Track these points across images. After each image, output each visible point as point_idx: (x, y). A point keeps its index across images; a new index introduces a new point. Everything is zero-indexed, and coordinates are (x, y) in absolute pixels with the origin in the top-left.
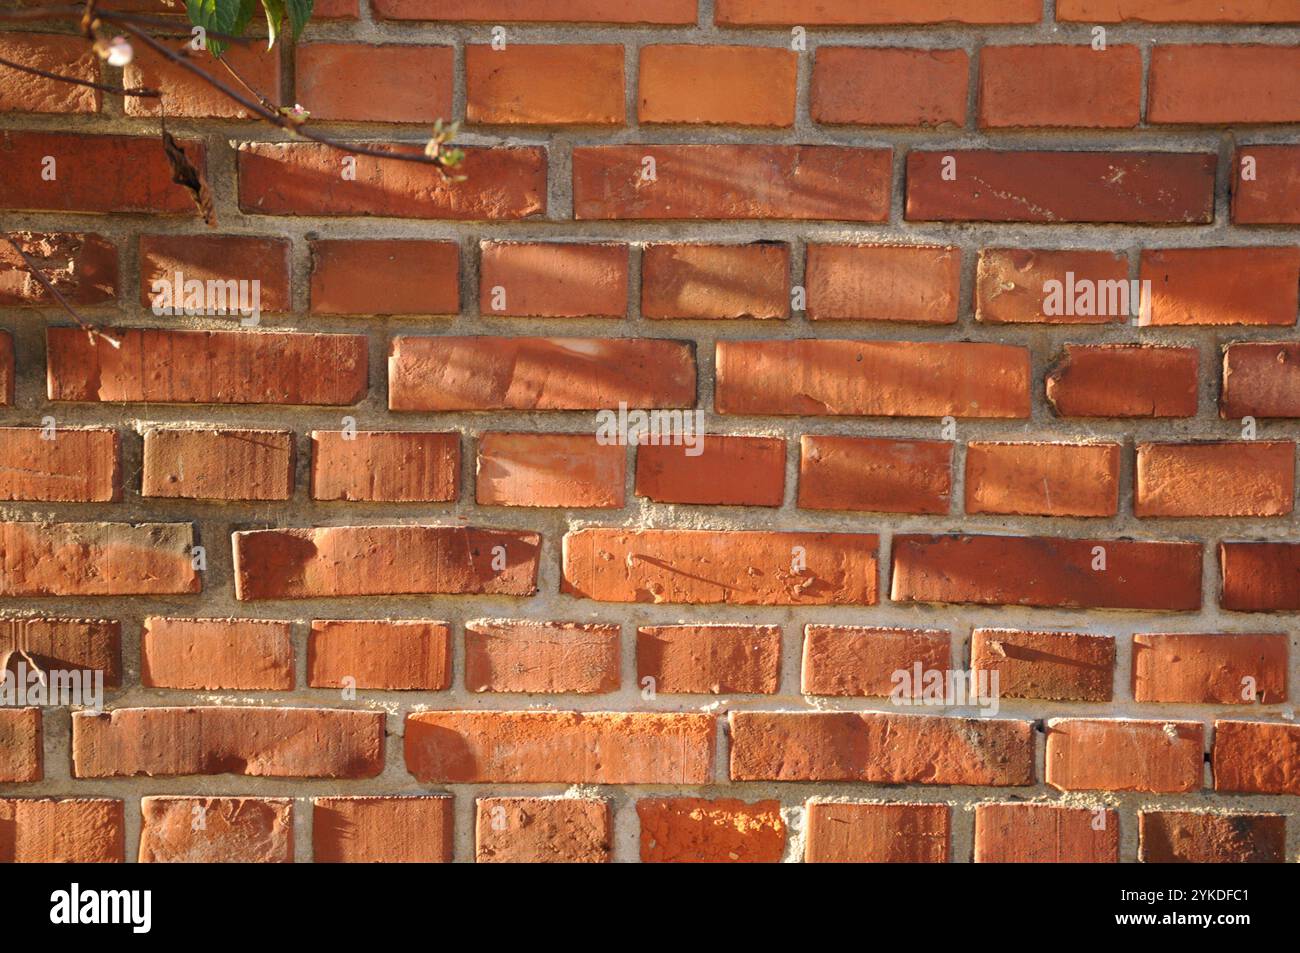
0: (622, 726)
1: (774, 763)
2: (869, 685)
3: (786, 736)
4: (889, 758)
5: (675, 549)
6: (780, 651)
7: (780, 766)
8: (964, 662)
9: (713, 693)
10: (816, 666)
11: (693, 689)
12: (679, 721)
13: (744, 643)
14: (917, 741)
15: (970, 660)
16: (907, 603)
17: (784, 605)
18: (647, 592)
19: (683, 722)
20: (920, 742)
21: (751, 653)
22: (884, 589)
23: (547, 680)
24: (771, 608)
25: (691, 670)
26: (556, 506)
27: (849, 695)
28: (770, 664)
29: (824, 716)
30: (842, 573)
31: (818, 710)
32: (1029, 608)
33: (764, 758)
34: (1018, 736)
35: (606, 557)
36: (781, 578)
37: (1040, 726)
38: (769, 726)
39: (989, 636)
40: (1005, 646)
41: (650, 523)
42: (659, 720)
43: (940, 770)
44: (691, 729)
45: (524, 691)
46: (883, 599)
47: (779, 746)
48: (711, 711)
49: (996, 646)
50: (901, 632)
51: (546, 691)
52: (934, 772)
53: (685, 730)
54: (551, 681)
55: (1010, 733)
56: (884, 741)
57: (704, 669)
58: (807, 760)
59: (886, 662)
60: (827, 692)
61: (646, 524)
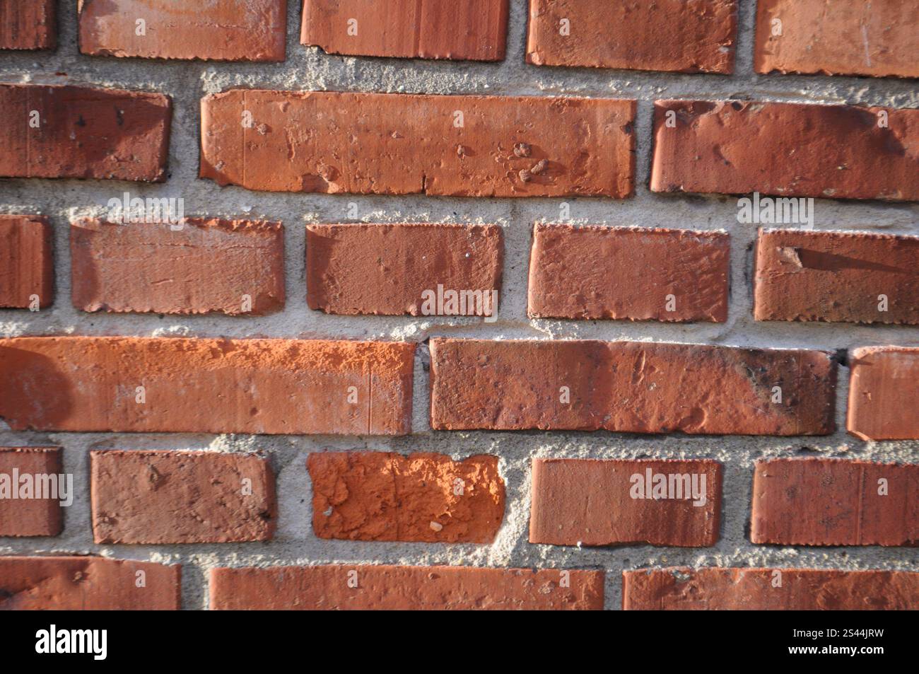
0: (285, 358)
1: (491, 408)
2: (619, 305)
3: (507, 371)
4: (644, 400)
5: (356, 122)
6: (501, 259)
7: (498, 411)
8: (746, 274)
9: (408, 314)
10: (548, 280)
11: (382, 310)
12: (362, 352)
13: (450, 247)
14: (681, 377)
15: (754, 271)
16: (672, 195)
17: (504, 198)
18: (319, 177)
19: (368, 354)
20: (684, 380)
21: (460, 261)
22: (642, 176)
23: (182, 297)
24: (488, 201)
25: (379, 284)
26: (191, 57)
27: (592, 319)
28: (486, 277)
29: (557, 346)
30: (584, 155)
31: (550, 338)
32: (836, 203)
33: (477, 401)
34: (815, 371)
35: (260, 129)
36: (502, 160)
37: (841, 358)
38: (484, 358)
39: (782, 239)
40: (801, 253)
41: (321, 82)
42: (336, 350)
43: (709, 417)
44: (379, 363)
45: (151, 311)
46: (640, 191)
47: (496, 385)
48: (406, 339)
49: (789, 253)
50: (663, 233)
51: (181, 312)
52: (702, 418)
53: (370, 364)
54: (188, 299)
55: (804, 368)
56: (636, 378)
57: (396, 283)
58: (534, 404)
59: (641, 275)
60: (563, 314)
61: (315, 85)
